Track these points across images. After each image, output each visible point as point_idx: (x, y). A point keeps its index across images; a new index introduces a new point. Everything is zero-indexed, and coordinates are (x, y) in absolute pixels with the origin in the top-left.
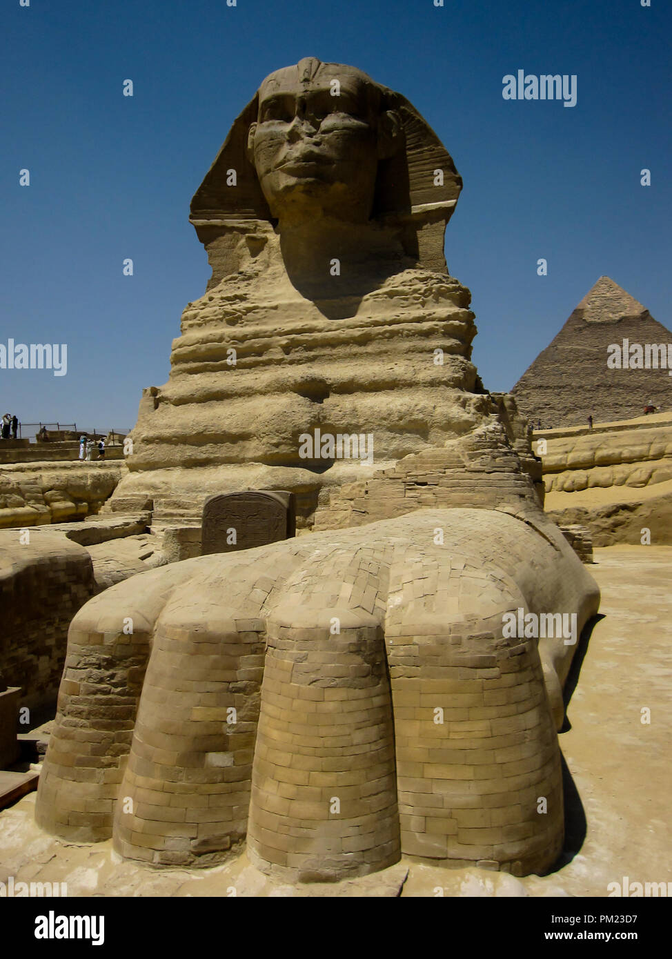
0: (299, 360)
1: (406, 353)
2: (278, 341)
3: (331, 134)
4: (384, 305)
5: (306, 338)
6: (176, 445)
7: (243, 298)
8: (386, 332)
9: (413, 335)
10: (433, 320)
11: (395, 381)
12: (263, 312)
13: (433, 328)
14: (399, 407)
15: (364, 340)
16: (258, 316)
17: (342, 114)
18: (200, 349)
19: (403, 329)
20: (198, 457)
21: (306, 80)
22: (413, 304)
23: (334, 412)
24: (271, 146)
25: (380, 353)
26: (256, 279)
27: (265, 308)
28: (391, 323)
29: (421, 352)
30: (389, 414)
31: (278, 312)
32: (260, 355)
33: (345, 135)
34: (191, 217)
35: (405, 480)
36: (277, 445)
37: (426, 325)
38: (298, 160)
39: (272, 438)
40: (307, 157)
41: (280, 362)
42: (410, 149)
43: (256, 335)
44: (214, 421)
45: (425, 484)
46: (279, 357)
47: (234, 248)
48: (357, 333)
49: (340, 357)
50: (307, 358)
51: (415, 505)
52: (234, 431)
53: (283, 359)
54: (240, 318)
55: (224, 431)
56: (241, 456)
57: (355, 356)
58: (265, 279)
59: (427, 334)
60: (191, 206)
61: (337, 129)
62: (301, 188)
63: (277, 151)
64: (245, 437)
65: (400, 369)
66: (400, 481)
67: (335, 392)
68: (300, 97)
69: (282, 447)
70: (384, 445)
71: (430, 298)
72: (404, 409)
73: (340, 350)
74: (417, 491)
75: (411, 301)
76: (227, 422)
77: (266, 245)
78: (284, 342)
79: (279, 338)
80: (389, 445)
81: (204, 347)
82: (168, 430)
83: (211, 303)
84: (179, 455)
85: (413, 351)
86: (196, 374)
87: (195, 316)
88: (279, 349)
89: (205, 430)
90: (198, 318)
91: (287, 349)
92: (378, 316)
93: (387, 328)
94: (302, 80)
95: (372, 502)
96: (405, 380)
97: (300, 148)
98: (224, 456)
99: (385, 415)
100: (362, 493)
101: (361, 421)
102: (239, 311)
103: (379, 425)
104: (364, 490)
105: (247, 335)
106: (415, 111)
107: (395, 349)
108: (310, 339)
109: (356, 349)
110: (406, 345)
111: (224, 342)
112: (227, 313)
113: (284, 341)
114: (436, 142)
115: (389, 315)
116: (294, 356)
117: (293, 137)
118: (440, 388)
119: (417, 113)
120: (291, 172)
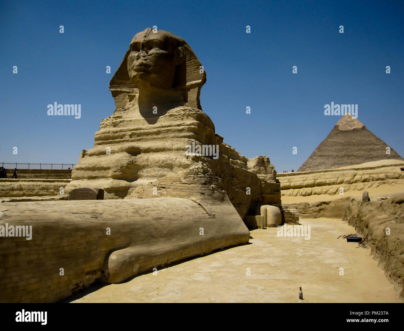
0: (134, 140)
1: (172, 138)
2: (128, 133)
3: (151, 56)
4: (168, 119)
5: (138, 132)
6: (86, 171)
7: (120, 117)
8: (165, 130)
9: (176, 131)
10: (184, 125)
11: (164, 148)
12: (126, 122)
13: (183, 128)
14: (163, 158)
15: (158, 133)
16: (124, 124)
17: (157, 48)
18: (102, 136)
19: (172, 129)
20: (93, 176)
21: (145, 36)
22: (178, 119)
23: (140, 160)
24: (130, 61)
25: (163, 138)
26: (128, 111)
27: (127, 121)
28: (168, 126)
29: (177, 138)
30: (159, 161)
31: (132, 122)
32: (122, 138)
33: (156, 56)
34: (110, 88)
35: (158, 186)
36: (115, 172)
37: (181, 127)
38: (137, 66)
39: (114, 169)
40: (141, 65)
41: (128, 141)
42: (187, 61)
43: (121, 131)
44: (99, 163)
45: (164, 188)
46: (128, 139)
47: (124, 99)
48: (156, 130)
49: (149, 139)
50: (138, 139)
51: (159, 195)
52: (105, 166)
53: (129, 140)
54: (118, 124)
55: (102, 166)
56: (107, 176)
57: (154, 139)
58: (131, 110)
59: (181, 131)
60: (110, 84)
61: (153, 54)
62: (139, 76)
63: (133, 63)
64: (108, 168)
65: (167, 144)
66: (156, 186)
67: (143, 152)
68: (142, 43)
69: (117, 172)
70: (156, 173)
71: (185, 117)
72: (164, 159)
73: (150, 137)
74: (161, 190)
75: (178, 118)
76: (103, 163)
77: (135, 98)
78: (130, 134)
79: (129, 132)
80: (158, 173)
81: (103, 135)
82: (84, 166)
83: (109, 119)
84: (86, 175)
85: (174, 137)
86: (101, 145)
87: (103, 124)
88: (129, 136)
89: (95, 166)
90: (104, 125)
91: (131, 136)
92: (164, 124)
93: (166, 128)
94: (144, 36)
95: (145, 194)
96: (168, 148)
97: (140, 61)
98: (101, 175)
99: (157, 161)
100: (143, 191)
101: (149, 163)
102: (118, 122)
103: (155, 165)
104: (143, 190)
105: (118, 131)
106: (189, 47)
107: (168, 136)
108: (139, 132)
109: (155, 136)
110: (172, 135)
111: (110, 134)
112: (113, 123)
114: (196, 58)
115: (168, 123)
116: (133, 139)
117: (138, 58)
118: (180, 152)
119: (190, 47)
120: (136, 70)
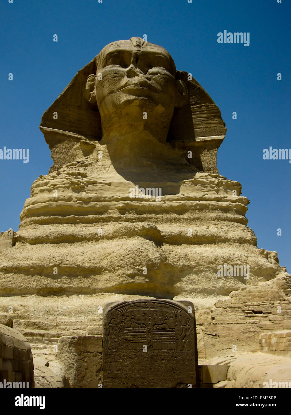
0: (133, 219)
1: (214, 220)
2: (115, 205)
3: (157, 76)
4: (191, 188)
5: (137, 204)
6: (33, 275)
8: (197, 205)
9: (216, 209)
10: (227, 201)
11: (213, 236)
12: (100, 185)
13: (228, 206)
15: (181, 210)
16: (96, 188)
18: (51, 205)
19: (209, 204)
20: (53, 286)
21: (138, 46)
22: (210, 190)
24: (115, 77)
25: (194, 219)
26: (91, 167)
27: (101, 183)
28: (200, 199)
29: (224, 220)
30: (216, 259)
31: (112, 187)
32: (101, 214)
33: (165, 78)
34: (42, 125)
35: (243, 309)
36: (132, 276)
38: (136, 85)
39: (128, 270)
41: (117, 220)
42: (192, 105)
43: (98, 199)
44: (69, 257)
45: (261, 312)
46: (116, 215)
47: (70, 149)
48: (175, 204)
49: (163, 220)
50: (139, 218)
51: (258, 329)
52: (87, 265)
53: (120, 218)
54: (83, 187)
55: (78, 266)
56: (92, 287)
57: (175, 220)
58: (97, 168)
59: (226, 210)
61: (160, 73)
62: (138, 102)
63: (120, 80)
66: (239, 310)
67: (167, 243)
68: (135, 53)
69: (137, 278)
70: (212, 283)
71: (221, 188)
72: (226, 256)
74: (256, 318)
75: (209, 188)
76: (81, 258)
77: (95, 149)
79: (115, 203)
81: (55, 204)
82: (26, 262)
83: (58, 177)
84: (35, 283)
85: (218, 220)
87: (46, 184)
88: (116, 211)
89: (61, 263)
90: (49, 185)
91: (123, 211)
93: (197, 202)
94: (135, 45)
95: (220, 327)
96: (221, 237)
98: (76, 286)
99: (212, 260)
100: (209, 319)
101: (193, 264)
102: (82, 183)
103: (208, 268)
104: (210, 317)
105: (92, 198)
107: (204, 217)
108: (140, 205)
109: (174, 216)
110: (213, 215)
111: (72, 202)
112: (72, 183)
113: (120, 204)
116: (128, 216)
118: (245, 245)
